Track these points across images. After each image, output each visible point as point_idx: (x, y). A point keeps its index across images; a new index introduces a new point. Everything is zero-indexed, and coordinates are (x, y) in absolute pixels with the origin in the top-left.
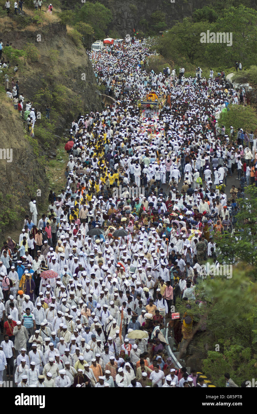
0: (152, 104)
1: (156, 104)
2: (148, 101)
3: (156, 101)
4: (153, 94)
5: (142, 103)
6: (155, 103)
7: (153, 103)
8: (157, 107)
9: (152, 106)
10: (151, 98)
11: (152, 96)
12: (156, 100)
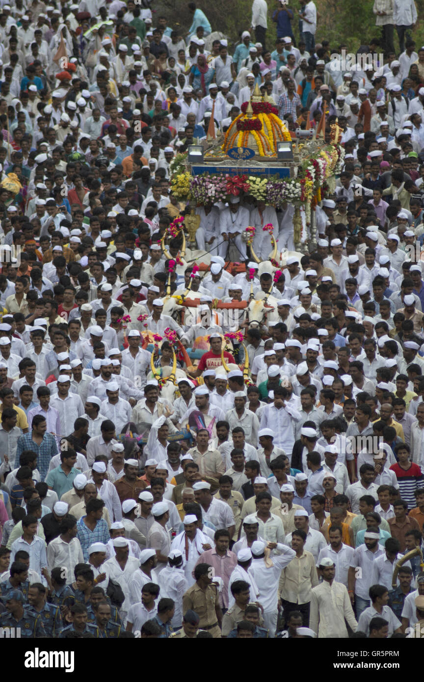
0: (260, 174)
1: (284, 174)
2: (232, 152)
3: (282, 156)
4: (263, 117)
5: (197, 171)
6: (278, 166)
7: (264, 166)
8: (293, 188)
9: (258, 185)
10: (254, 138)
11: (256, 126)
12: (285, 149)
